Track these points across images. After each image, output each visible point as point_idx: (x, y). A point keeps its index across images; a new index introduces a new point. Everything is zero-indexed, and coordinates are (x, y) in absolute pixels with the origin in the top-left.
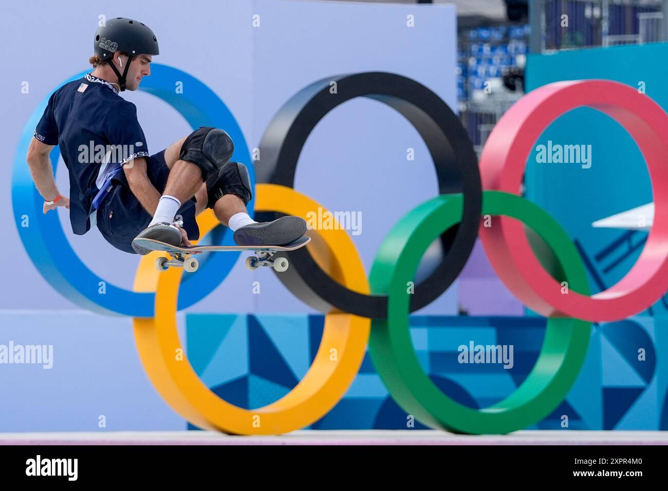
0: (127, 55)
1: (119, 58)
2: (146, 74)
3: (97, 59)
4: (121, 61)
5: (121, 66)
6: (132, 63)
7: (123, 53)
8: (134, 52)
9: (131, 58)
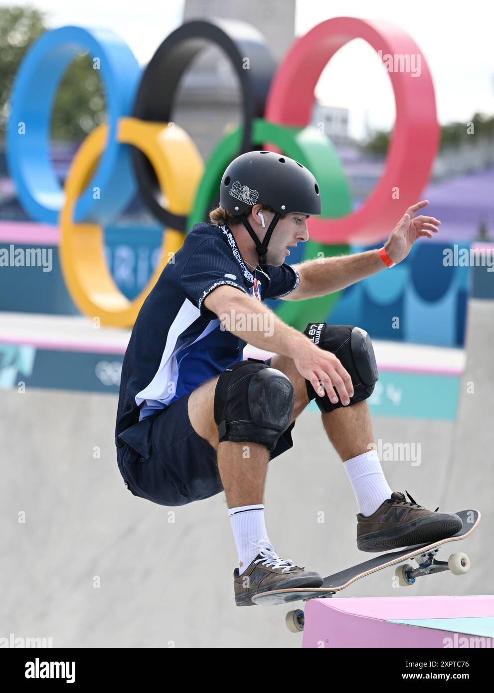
0: (272, 211)
1: (259, 214)
2: (302, 239)
3: (224, 216)
4: (261, 219)
5: (264, 226)
6: (281, 223)
7: (265, 208)
8: (283, 207)
9: (279, 216)
